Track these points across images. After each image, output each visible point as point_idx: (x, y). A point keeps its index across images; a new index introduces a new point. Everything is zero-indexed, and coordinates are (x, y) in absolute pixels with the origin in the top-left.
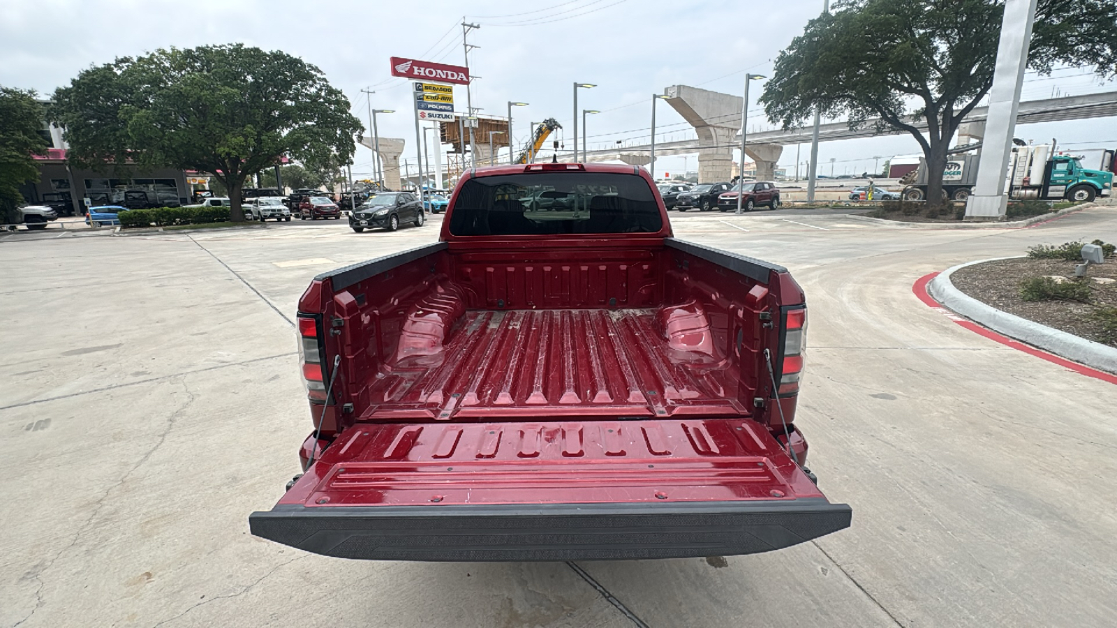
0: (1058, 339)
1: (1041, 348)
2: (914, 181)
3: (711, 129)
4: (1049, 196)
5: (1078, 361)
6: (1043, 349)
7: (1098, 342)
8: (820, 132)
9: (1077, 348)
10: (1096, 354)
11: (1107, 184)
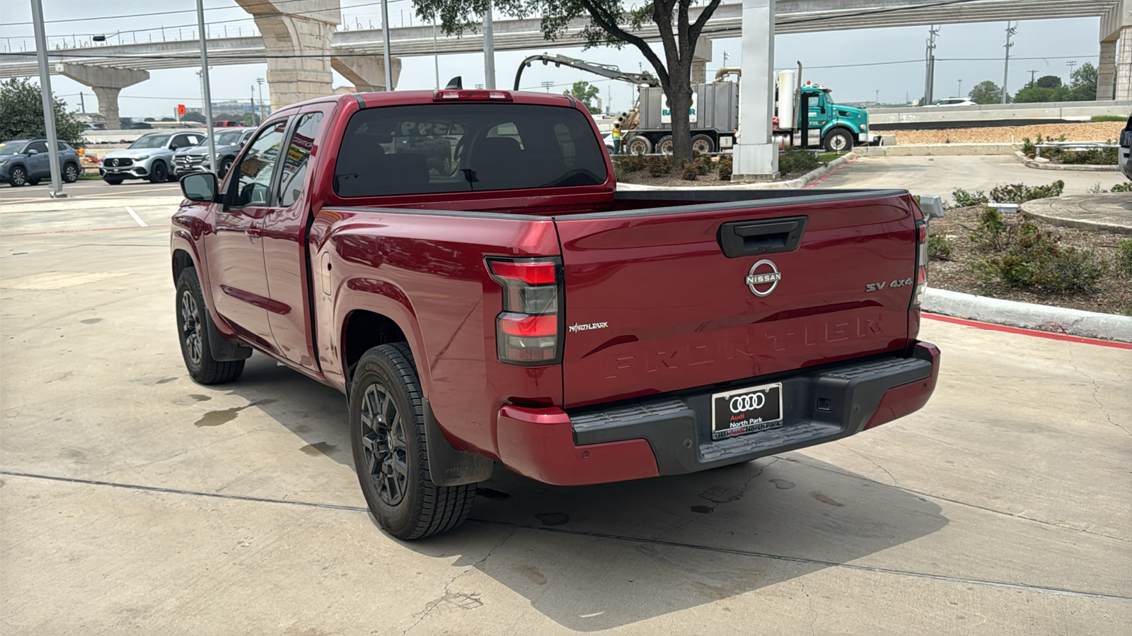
0: (946, 299)
1: (931, 312)
2: (635, 125)
3: (286, 20)
4: (809, 144)
5: (970, 319)
6: (935, 312)
7: (982, 295)
8: (494, 34)
9: (966, 305)
10: (985, 308)
11: (863, 126)
